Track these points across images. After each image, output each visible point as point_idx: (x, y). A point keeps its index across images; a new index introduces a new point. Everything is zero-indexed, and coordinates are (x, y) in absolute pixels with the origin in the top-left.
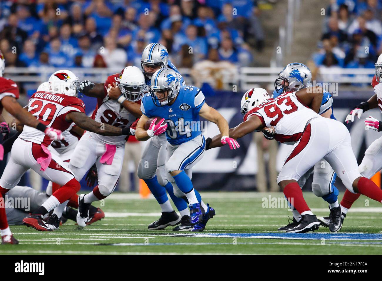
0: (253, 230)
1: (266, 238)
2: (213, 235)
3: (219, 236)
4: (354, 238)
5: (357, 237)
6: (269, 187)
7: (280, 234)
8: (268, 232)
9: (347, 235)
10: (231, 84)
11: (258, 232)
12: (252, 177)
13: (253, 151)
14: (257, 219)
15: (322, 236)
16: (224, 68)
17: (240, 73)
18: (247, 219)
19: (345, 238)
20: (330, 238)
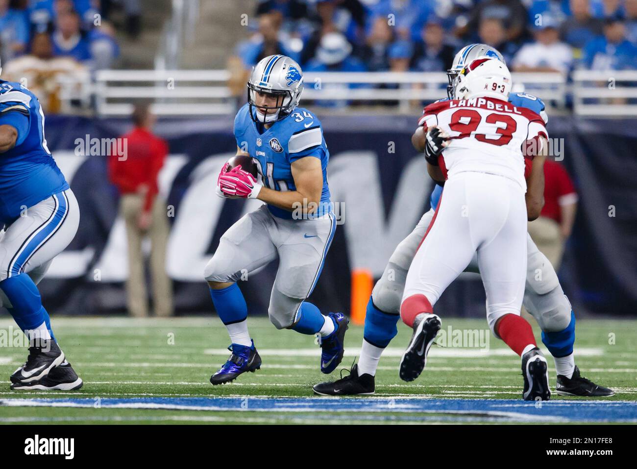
0: (121, 393)
1: (147, 409)
2: (42, 402)
3: (54, 404)
4: (321, 407)
5: (328, 405)
6: (151, 307)
7: (175, 401)
8: (150, 397)
9: (308, 401)
10: (76, 103)
11: (132, 396)
12: (118, 286)
13: (119, 235)
14: (127, 369)
15: (257, 404)
16: (65, 72)
17: (94, 81)
18: (110, 370)
19: (304, 407)
20: (274, 407)
